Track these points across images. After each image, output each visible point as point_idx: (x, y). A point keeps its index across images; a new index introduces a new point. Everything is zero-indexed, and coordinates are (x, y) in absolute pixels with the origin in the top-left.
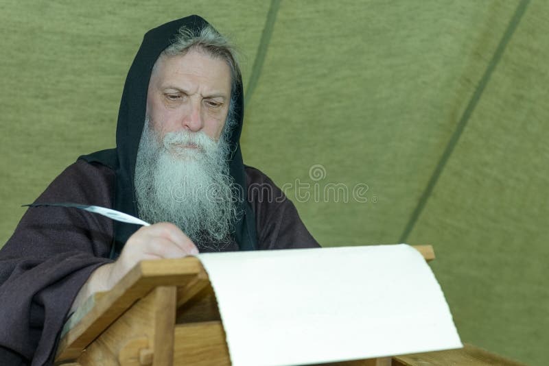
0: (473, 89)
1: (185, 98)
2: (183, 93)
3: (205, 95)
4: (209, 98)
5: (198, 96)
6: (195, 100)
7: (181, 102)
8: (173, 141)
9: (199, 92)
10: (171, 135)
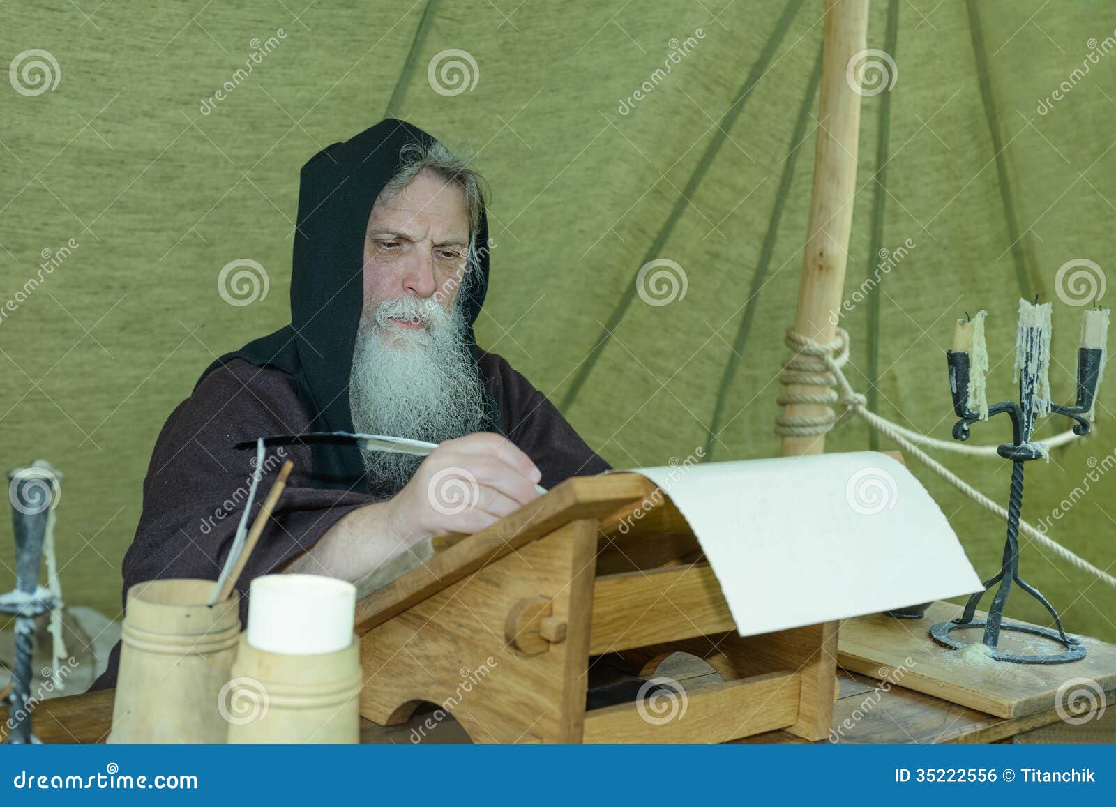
0: (649, 244)
1: (406, 246)
2: (402, 239)
3: (437, 242)
4: (442, 245)
5: (428, 242)
6: (424, 249)
7: (401, 253)
8: (392, 314)
9: (429, 237)
10: (386, 304)
